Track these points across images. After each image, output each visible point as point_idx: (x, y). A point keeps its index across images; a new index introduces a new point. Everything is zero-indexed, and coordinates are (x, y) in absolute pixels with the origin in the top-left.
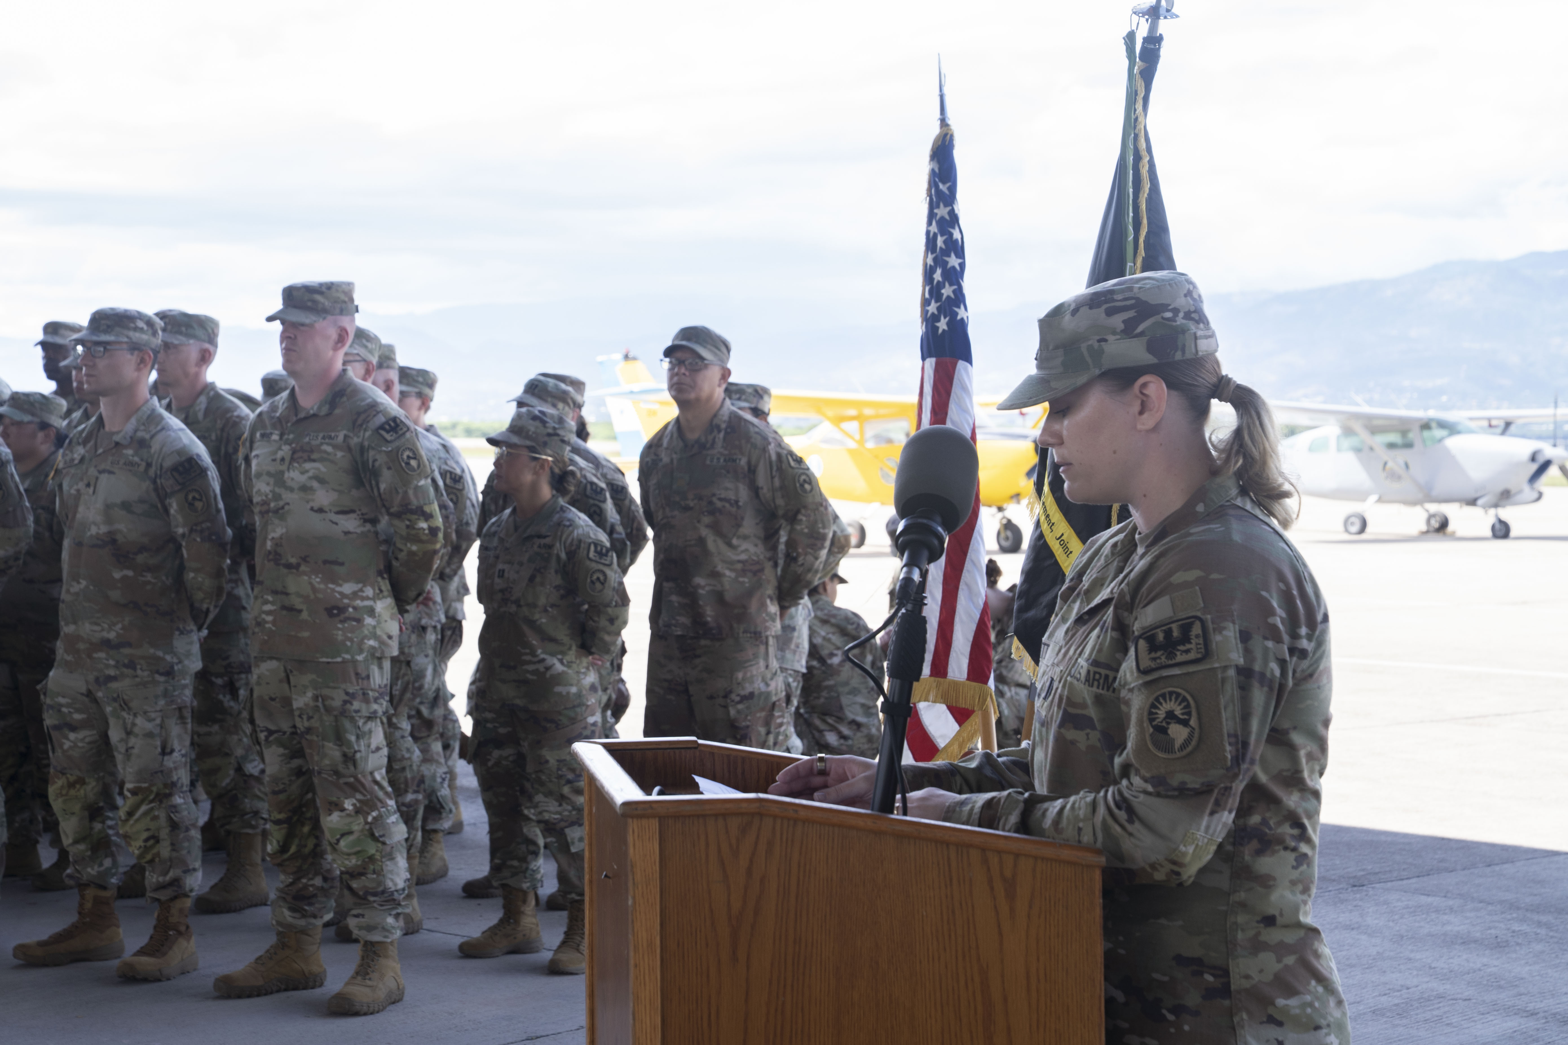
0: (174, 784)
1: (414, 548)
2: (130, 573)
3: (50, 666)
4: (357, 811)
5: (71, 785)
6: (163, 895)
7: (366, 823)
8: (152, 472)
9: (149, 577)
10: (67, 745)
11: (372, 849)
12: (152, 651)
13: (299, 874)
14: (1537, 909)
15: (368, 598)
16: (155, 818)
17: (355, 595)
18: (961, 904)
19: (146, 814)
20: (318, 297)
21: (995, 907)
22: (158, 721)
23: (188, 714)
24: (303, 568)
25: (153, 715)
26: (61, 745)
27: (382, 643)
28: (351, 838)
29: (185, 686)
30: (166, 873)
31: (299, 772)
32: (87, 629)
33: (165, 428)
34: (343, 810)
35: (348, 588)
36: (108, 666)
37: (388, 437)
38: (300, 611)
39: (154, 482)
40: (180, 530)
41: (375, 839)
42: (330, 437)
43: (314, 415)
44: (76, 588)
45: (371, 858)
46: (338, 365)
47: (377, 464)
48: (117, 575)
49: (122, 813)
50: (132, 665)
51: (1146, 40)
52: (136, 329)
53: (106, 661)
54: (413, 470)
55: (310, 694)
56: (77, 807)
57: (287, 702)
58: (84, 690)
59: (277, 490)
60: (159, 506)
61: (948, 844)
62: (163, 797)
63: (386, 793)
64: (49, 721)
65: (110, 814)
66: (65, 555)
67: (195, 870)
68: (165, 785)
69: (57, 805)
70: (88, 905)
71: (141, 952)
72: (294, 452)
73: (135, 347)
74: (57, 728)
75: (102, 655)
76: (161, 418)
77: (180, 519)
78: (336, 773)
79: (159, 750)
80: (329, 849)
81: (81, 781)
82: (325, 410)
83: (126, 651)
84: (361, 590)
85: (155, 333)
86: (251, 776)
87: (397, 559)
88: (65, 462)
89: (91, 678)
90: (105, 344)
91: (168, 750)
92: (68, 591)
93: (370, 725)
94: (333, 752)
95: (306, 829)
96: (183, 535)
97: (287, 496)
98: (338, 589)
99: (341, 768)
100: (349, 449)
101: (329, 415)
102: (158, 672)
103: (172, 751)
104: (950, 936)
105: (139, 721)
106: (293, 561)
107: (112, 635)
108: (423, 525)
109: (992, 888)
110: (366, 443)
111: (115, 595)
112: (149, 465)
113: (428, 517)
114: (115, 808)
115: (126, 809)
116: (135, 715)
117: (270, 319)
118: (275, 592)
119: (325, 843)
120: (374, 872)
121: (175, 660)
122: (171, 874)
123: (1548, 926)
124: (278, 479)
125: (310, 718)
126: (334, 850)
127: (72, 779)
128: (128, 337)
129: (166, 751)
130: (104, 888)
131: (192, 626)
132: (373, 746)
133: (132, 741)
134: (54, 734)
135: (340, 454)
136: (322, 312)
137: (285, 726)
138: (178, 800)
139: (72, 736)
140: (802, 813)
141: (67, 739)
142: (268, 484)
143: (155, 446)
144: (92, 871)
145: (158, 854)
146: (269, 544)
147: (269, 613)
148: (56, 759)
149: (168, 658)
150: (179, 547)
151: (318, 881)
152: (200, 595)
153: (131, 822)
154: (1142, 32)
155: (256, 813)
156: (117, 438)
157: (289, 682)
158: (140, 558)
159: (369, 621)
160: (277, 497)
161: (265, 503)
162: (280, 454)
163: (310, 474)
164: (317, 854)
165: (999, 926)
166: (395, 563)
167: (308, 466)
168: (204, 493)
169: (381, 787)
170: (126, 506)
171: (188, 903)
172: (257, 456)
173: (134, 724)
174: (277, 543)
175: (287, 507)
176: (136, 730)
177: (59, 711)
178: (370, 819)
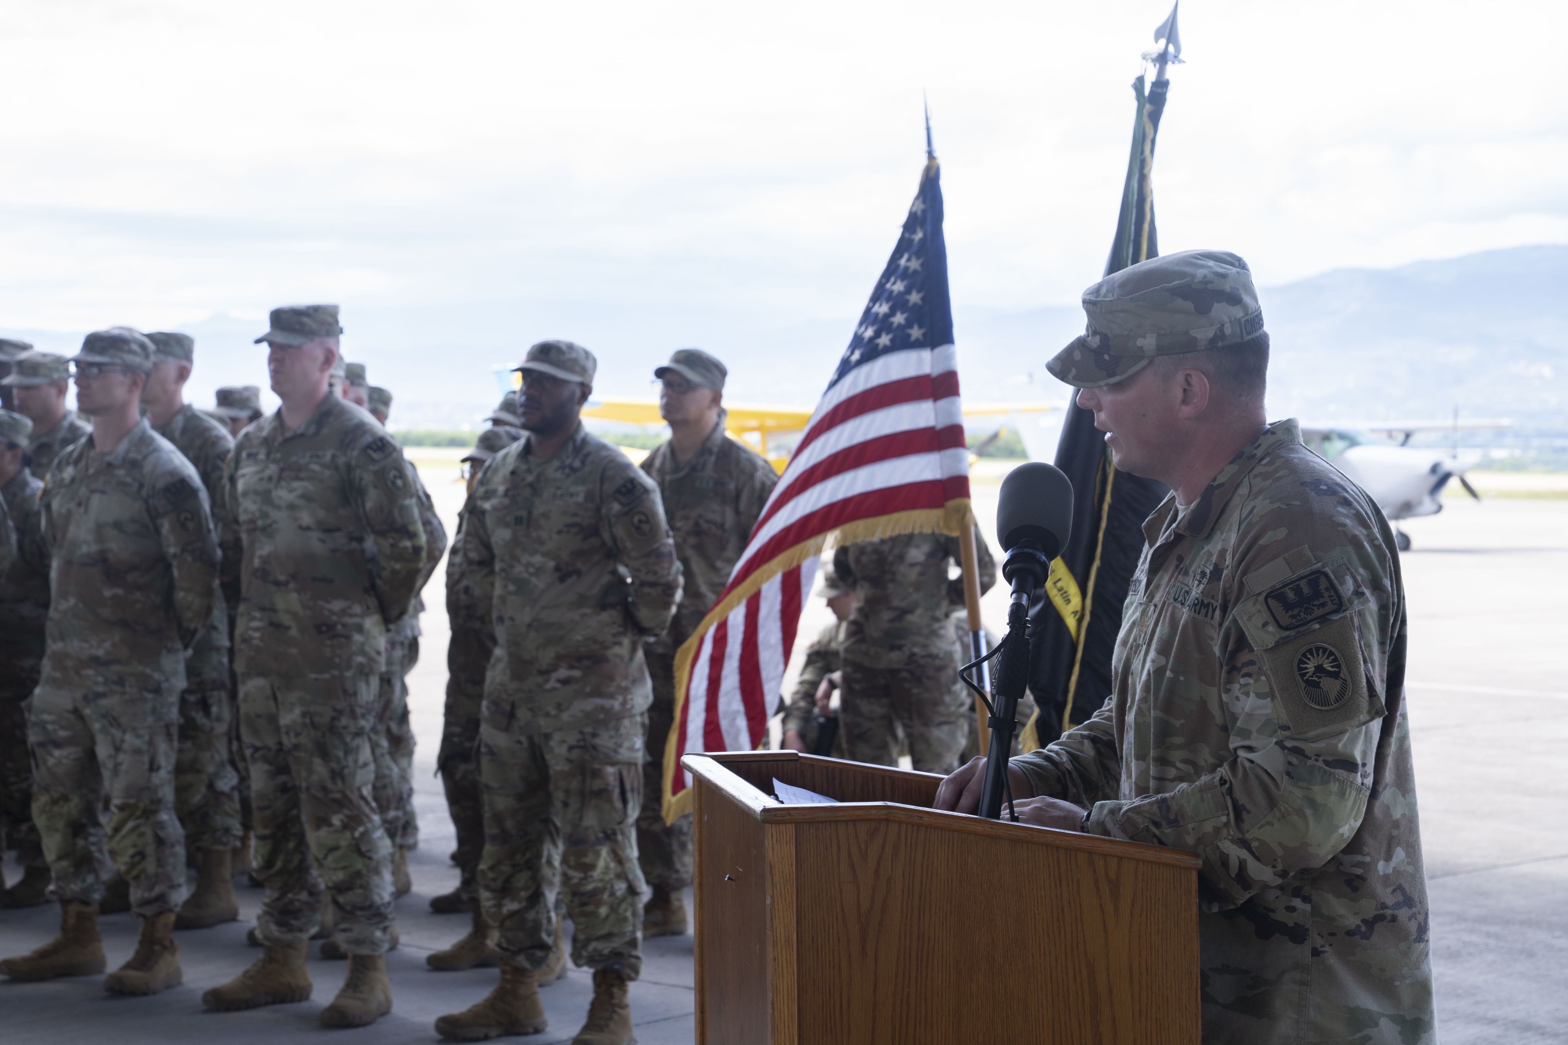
0: (160, 801)
1: (398, 566)
2: (120, 591)
3: (35, 683)
4: (345, 827)
5: (55, 802)
6: (149, 911)
7: (353, 838)
8: (144, 493)
9: (138, 595)
10: (51, 762)
11: (359, 864)
12: (140, 668)
13: (285, 889)
14: (1483, 920)
15: (355, 615)
16: (142, 835)
17: (344, 612)
18: (1070, 903)
19: (133, 830)
20: (306, 320)
21: (1101, 905)
22: (147, 738)
23: (175, 731)
24: (292, 585)
25: (141, 732)
26: (45, 762)
27: (371, 660)
28: (338, 853)
29: (171, 705)
30: (151, 888)
31: (284, 789)
32: (76, 646)
33: (157, 449)
34: (330, 825)
35: (337, 605)
36: (96, 683)
37: (376, 456)
38: (288, 628)
39: (146, 502)
40: (172, 550)
41: (362, 854)
42: (318, 456)
43: (302, 435)
44: (64, 606)
45: (358, 874)
46: (325, 388)
47: (364, 483)
48: (108, 593)
49: (109, 830)
50: (121, 682)
51: (1155, 85)
52: (130, 352)
53: (94, 678)
54: (398, 488)
55: (298, 711)
56: (61, 824)
57: (273, 719)
58: (70, 707)
59: (266, 508)
60: (151, 526)
61: (1057, 848)
62: (149, 813)
63: (372, 809)
64: (33, 737)
65: (92, 831)
66: (54, 574)
67: (179, 886)
68: (152, 802)
69: (40, 821)
70: (72, 921)
71: (129, 966)
72: (282, 470)
73: (128, 369)
74: (41, 745)
75: (90, 672)
76: (152, 440)
77: (172, 539)
78: (325, 789)
79: (147, 766)
80: (315, 864)
81: (65, 798)
82: (312, 430)
83: (116, 668)
84: (349, 607)
85: (147, 356)
86: (222, 793)
87: (380, 577)
88: (55, 482)
89: (79, 695)
90: (99, 365)
91: (155, 767)
92: (56, 609)
93: (358, 741)
94: (320, 769)
95: (291, 845)
96: (175, 555)
97: (275, 514)
98: (327, 606)
99: (329, 784)
100: (337, 468)
101: (316, 434)
102: (146, 689)
103: (159, 768)
104: (1060, 933)
105: (128, 737)
106: (282, 578)
107: (101, 652)
108: (407, 544)
109: (1098, 889)
110: (353, 463)
111: (105, 612)
112: (141, 486)
113: (412, 535)
114: (97, 824)
115: (113, 824)
116: (124, 732)
117: (258, 341)
118: (262, 609)
119: (310, 859)
120: (361, 887)
121: (162, 678)
122: (157, 890)
123: (1497, 936)
124: (266, 497)
125: (297, 735)
126: (320, 865)
127: (56, 795)
128: (122, 358)
129: (153, 767)
130: (86, 903)
131: (179, 645)
132: (361, 761)
133: (122, 757)
134: (39, 751)
135: (327, 473)
136: (308, 333)
137: (271, 742)
138: (164, 816)
139: (57, 753)
140: (926, 819)
141: (51, 754)
142: (255, 502)
143: (147, 468)
144: (75, 887)
145: (144, 871)
146: (257, 562)
147: (256, 629)
148: (39, 776)
149: (156, 676)
150: (169, 567)
151: (304, 896)
152: (189, 614)
153: (118, 837)
154: (1150, 77)
155: (227, 830)
156: (108, 459)
157: (275, 699)
158: (131, 577)
159: (357, 638)
160: (264, 515)
161: (252, 521)
162: (267, 473)
163: (299, 492)
164: (302, 869)
165: (1104, 924)
166: (379, 582)
167: (296, 484)
168: (196, 512)
169: (367, 803)
170: (118, 525)
171: (172, 918)
172: (243, 476)
173: (123, 741)
174: (266, 560)
175: (275, 526)
176: (125, 746)
177: (44, 728)
178: (357, 834)
